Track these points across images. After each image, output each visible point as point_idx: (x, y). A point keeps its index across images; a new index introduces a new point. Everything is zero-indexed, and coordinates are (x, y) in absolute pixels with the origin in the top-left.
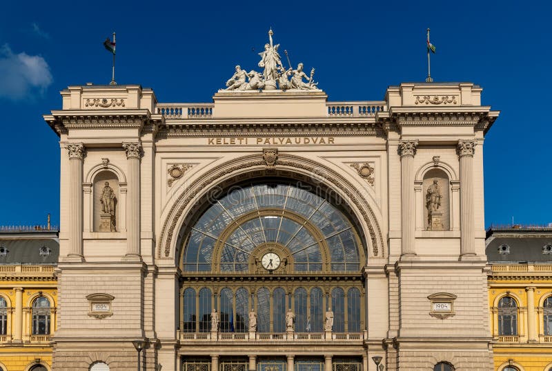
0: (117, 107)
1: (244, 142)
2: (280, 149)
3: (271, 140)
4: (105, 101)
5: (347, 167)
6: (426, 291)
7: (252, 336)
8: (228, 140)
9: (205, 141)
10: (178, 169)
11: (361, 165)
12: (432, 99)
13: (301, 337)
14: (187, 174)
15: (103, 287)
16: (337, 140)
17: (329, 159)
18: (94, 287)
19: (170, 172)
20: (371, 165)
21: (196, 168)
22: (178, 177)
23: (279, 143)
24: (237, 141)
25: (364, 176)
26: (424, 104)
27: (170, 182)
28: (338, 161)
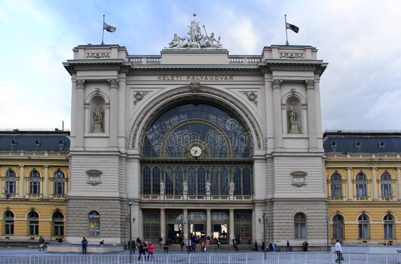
0: (105, 58)
1: (179, 79)
2: (201, 83)
3: (195, 78)
4: (98, 55)
5: (241, 95)
6: (290, 170)
7: (185, 197)
8: (170, 77)
9: (156, 78)
10: (140, 94)
11: (249, 93)
12: (289, 55)
13: (215, 198)
14: (145, 98)
15: (96, 166)
16: (235, 78)
17: (230, 89)
18: (90, 166)
19: (135, 96)
20: (256, 93)
21: (150, 94)
22: (140, 100)
23: (200, 79)
24: (175, 78)
25: (251, 100)
26: (285, 58)
27: (135, 103)
28: (236, 91)
